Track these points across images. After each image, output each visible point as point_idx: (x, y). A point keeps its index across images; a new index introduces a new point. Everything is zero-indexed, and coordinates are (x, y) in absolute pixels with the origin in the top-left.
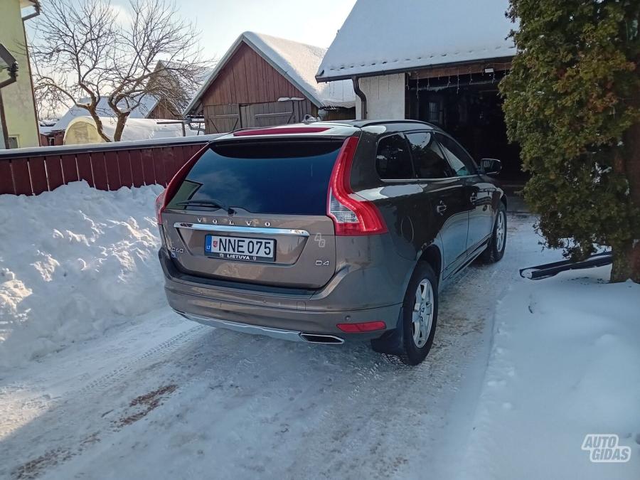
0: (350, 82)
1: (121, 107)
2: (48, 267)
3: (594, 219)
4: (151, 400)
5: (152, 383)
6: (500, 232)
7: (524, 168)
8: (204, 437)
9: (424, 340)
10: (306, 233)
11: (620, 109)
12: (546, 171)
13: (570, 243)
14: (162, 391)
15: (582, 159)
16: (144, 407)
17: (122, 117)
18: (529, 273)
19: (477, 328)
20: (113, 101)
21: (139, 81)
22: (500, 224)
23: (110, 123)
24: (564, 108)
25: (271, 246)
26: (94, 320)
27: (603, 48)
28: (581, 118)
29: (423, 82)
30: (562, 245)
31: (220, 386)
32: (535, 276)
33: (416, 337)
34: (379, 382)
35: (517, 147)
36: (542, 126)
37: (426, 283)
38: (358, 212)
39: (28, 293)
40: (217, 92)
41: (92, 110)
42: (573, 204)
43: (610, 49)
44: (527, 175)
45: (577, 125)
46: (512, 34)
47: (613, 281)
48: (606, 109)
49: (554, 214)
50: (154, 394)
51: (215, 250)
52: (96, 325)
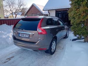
1: (16, 14)
3: (81, 33)
4: (9, 59)
5: (11, 56)
6: (68, 34)
7: (71, 24)
9: (54, 51)
10: (34, 34)
11: (86, 16)
12: (74, 25)
13: (78, 36)
14: (12, 58)
15: (80, 23)
17: (16, 15)
18: (71, 40)
19: (63, 49)
21: (19, 10)
22: (68, 32)
23: (14, 16)
24: (77, 15)
25: (28, 35)
26: (5, 45)
27: (84, 6)
28: (80, 17)
29: (58, 11)
30: (77, 36)
31: (21, 57)
32: (72, 41)
33: (52, 51)
34: (46, 58)
35: (70, 21)
36: (74, 18)
37: (54, 42)
38: (42, 31)
40: (29, 12)
41: (12, 14)
42: (78, 30)
43: (85, 6)
44: (72, 25)
45: (79, 18)
46: (70, 4)
47: (84, 42)
48: (84, 15)
49: (75, 31)
50: (10, 58)
51: (20, 36)
52: (5, 46)
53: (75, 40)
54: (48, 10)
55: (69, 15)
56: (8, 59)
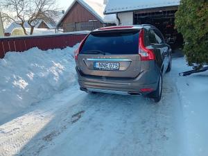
0: (115, 15)
1: (32, 24)
2: (31, 75)
4: (78, 115)
8: (101, 125)
10: (130, 60)
13: (195, 64)
14: (80, 113)
16: (77, 118)
17: (32, 27)
18: (182, 74)
19: (172, 91)
20: (29, 22)
23: (28, 30)
25: (118, 65)
29: (139, 15)
30: (193, 65)
32: (184, 75)
39: (27, 84)
40: (68, 19)
41: (22, 25)
50: (78, 113)
52: (49, 94)
53: (189, 74)
54: (117, 13)
55: (177, 21)
56: (75, 115)
